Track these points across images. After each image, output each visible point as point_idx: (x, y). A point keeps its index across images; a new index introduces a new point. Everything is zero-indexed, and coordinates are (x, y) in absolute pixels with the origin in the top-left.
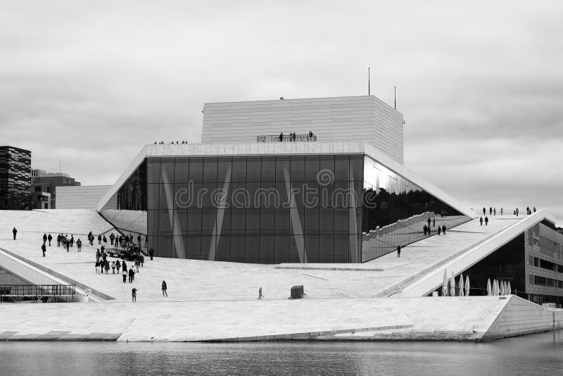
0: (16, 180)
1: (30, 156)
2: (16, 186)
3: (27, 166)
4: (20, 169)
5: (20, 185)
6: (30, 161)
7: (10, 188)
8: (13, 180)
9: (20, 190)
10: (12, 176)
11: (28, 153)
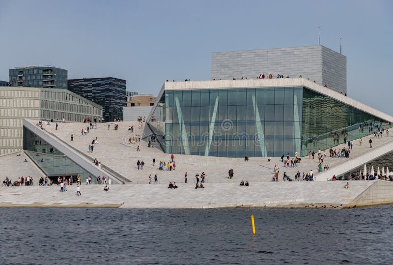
0: (116, 99)
1: (125, 83)
2: (116, 103)
3: (123, 90)
4: (119, 92)
5: (119, 103)
6: (125, 87)
7: (112, 104)
8: (114, 100)
9: (119, 106)
10: (114, 97)
11: (124, 81)
